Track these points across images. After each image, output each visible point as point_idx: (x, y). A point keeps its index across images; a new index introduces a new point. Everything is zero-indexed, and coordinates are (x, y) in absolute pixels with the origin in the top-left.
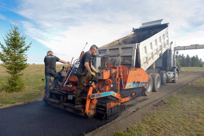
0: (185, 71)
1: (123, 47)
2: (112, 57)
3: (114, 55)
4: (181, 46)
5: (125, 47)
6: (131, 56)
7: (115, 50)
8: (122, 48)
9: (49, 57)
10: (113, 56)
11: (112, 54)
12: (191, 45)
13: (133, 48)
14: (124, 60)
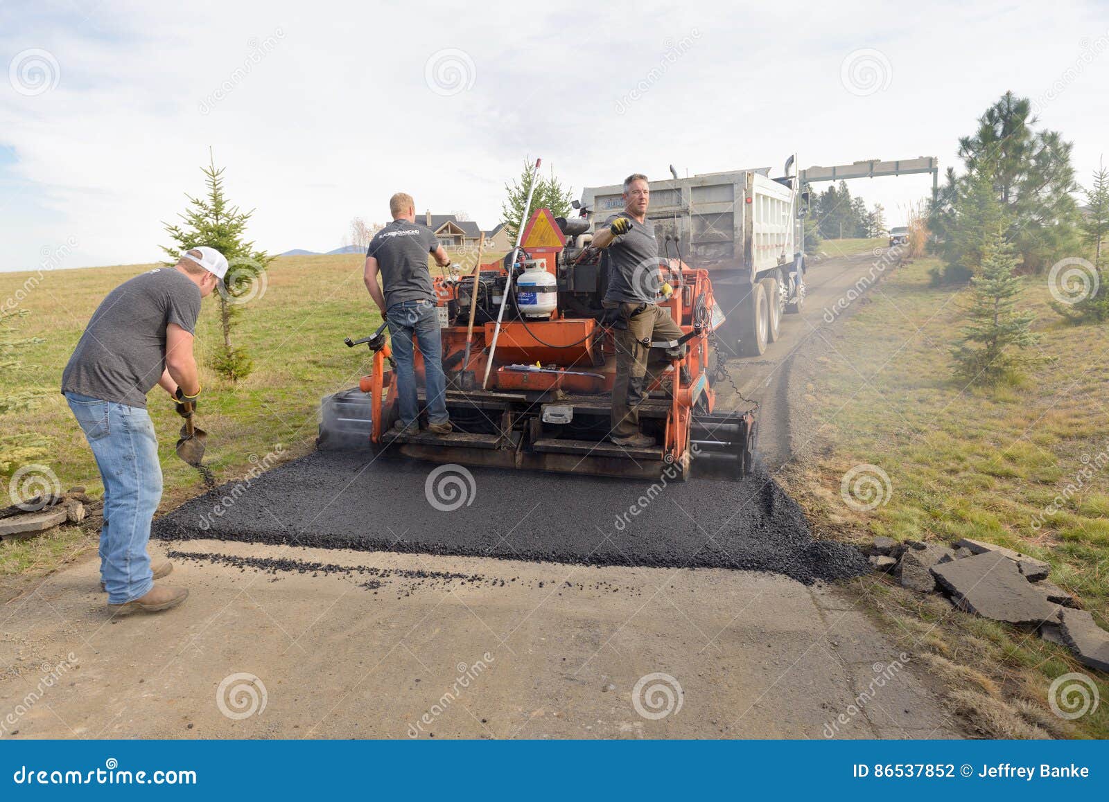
0: (830, 257)
1: (700, 185)
2: (658, 218)
3: (667, 212)
4: (823, 166)
5: (704, 185)
6: (731, 215)
7: (666, 195)
8: (692, 188)
9: (394, 234)
10: (660, 216)
11: (655, 210)
12: (855, 164)
13: (736, 187)
14: (702, 227)
